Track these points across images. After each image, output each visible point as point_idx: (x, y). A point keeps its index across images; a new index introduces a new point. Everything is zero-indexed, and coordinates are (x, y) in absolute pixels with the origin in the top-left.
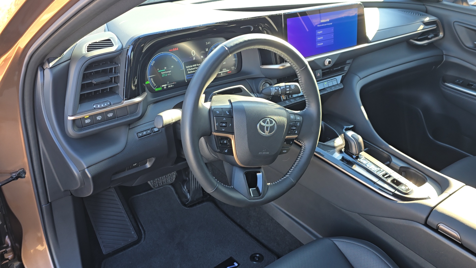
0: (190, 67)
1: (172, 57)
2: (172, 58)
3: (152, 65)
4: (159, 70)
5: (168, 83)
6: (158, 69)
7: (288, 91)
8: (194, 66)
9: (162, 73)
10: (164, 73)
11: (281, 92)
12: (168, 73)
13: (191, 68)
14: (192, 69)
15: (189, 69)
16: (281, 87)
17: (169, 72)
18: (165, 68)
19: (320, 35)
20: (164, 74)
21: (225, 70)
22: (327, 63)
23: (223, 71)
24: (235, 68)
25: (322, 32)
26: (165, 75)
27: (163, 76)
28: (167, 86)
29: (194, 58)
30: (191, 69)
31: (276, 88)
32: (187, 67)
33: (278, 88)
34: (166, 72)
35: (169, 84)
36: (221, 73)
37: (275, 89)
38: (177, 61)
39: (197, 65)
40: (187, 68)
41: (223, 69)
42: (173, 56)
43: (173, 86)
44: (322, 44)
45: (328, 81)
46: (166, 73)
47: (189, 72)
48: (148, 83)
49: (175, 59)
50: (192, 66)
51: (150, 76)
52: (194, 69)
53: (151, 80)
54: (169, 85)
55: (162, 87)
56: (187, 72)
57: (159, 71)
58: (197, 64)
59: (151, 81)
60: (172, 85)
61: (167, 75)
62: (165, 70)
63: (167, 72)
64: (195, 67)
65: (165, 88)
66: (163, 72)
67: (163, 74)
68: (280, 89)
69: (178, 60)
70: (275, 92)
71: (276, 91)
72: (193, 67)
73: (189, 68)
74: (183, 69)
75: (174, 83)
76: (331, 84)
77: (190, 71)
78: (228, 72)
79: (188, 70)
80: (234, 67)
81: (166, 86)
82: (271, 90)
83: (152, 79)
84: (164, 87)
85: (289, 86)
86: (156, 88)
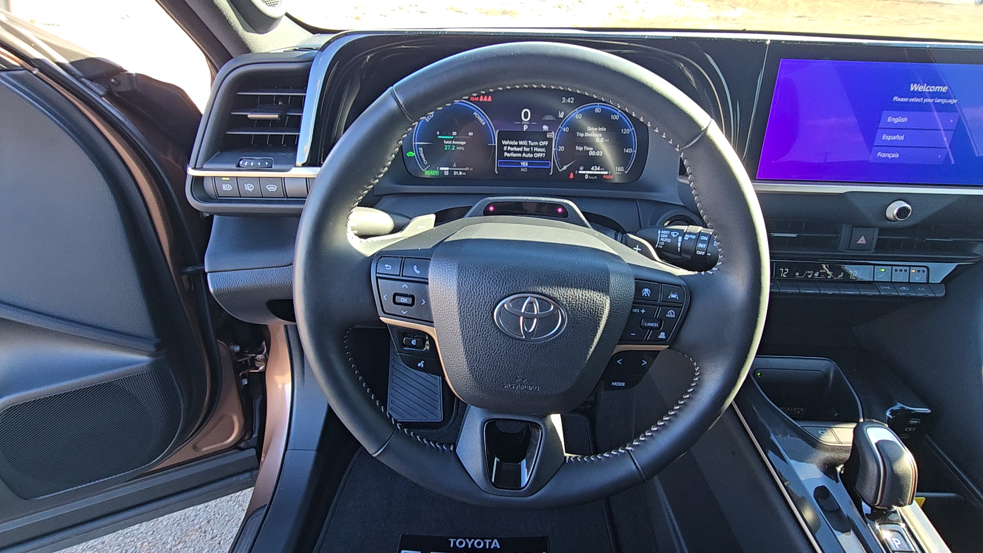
0: (512, 143)
1: (475, 113)
2: (475, 115)
3: (428, 121)
4: (439, 135)
5: (455, 165)
6: (438, 133)
7: (701, 250)
8: (521, 143)
9: (445, 142)
10: (450, 142)
11: (681, 247)
12: (459, 144)
13: (512, 146)
14: (515, 149)
15: (509, 148)
16: (686, 235)
17: (461, 143)
18: (454, 133)
19: (896, 129)
20: (449, 146)
21: (597, 171)
22: (892, 210)
23: (592, 170)
24: (626, 172)
25: (905, 120)
26: (451, 147)
27: (446, 149)
28: (451, 172)
29: (525, 126)
30: (512, 149)
31: (673, 233)
32: (504, 142)
33: (675, 234)
34: (454, 142)
35: (456, 167)
36: (586, 174)
37: (667, 236)
38: (484, 123)
39: (528, 143)
40: (505, 145)
41: (593, 167)
42: (477, 113)
43: (465, 174)
44: (897, 155)
45: (894, 268)
46: (454, 144)
47: (506, 154)
48: (412, 156)
49: (480, 119)
50: (516, 143)
51: (418, 142)
52: (521, 149)
53: (418, 150)
54: (456, 171)
55: (440, 170)
56: (501, 151)
57: (439, 137)
58: (530, 142)
59: (419, 154)
60: (463, 171)
61: (455, 148)
62: (452, 137)
63: (457, 143)
64: (523, 146)
65: (446, 173)
66: (447, 140)
67: (447, 145)
68: (680, 239)
69: (486, 123)
70: (665, 242)
71: (669, 241)
72: (518, 146)
73: (508, 145)
74: (493, 144)
75: (467, 169)
76: (900, 277)
77: (509, 152)
78: (603, 175)
79: (505, 148)
80: (622, 167)
81: (449, 171)
82: (658, 234)
83: (421, 149)
84: (444, 171)
85: (709, 239)
86: (427, 170)
